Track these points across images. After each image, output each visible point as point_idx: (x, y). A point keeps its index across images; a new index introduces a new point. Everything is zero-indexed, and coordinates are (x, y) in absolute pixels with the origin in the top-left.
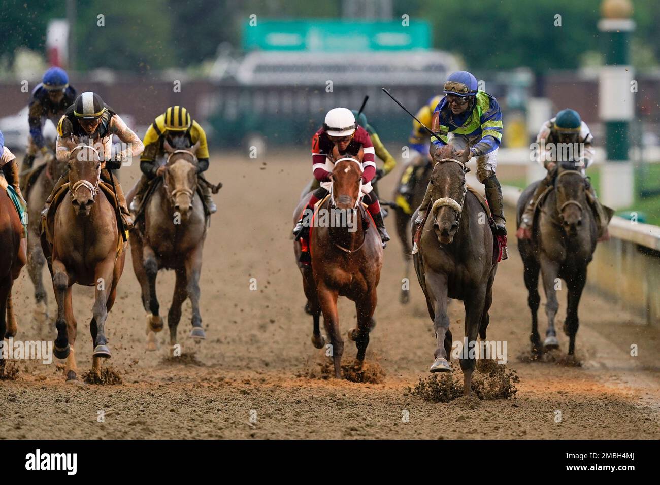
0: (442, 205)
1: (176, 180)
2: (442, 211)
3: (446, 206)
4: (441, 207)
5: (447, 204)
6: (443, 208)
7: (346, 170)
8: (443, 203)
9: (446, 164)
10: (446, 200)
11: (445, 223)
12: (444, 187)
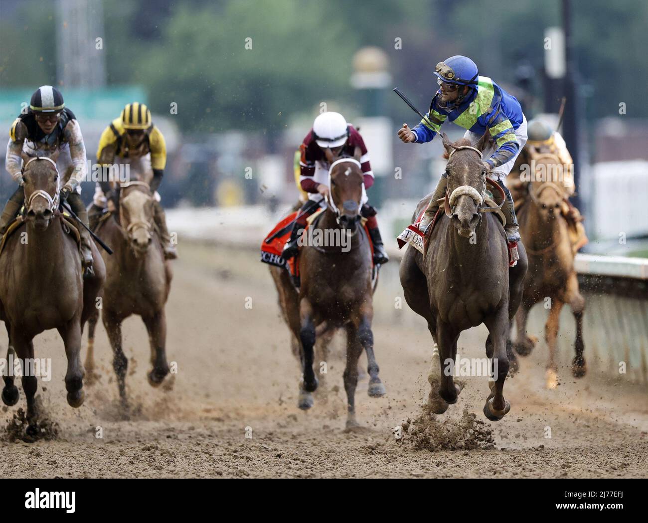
0: (461, 194)
1: (131, 213)
2: (462, 200)
3: (465, 194)
4: (460, 196)
5: (467, 192)
6: (463, 197)
7: (347, 173)
8: (462, 191)
9: (463, 152)
10: (466, 188)
11: (465, 213)
12: (463, 176)
